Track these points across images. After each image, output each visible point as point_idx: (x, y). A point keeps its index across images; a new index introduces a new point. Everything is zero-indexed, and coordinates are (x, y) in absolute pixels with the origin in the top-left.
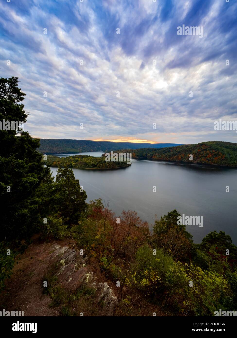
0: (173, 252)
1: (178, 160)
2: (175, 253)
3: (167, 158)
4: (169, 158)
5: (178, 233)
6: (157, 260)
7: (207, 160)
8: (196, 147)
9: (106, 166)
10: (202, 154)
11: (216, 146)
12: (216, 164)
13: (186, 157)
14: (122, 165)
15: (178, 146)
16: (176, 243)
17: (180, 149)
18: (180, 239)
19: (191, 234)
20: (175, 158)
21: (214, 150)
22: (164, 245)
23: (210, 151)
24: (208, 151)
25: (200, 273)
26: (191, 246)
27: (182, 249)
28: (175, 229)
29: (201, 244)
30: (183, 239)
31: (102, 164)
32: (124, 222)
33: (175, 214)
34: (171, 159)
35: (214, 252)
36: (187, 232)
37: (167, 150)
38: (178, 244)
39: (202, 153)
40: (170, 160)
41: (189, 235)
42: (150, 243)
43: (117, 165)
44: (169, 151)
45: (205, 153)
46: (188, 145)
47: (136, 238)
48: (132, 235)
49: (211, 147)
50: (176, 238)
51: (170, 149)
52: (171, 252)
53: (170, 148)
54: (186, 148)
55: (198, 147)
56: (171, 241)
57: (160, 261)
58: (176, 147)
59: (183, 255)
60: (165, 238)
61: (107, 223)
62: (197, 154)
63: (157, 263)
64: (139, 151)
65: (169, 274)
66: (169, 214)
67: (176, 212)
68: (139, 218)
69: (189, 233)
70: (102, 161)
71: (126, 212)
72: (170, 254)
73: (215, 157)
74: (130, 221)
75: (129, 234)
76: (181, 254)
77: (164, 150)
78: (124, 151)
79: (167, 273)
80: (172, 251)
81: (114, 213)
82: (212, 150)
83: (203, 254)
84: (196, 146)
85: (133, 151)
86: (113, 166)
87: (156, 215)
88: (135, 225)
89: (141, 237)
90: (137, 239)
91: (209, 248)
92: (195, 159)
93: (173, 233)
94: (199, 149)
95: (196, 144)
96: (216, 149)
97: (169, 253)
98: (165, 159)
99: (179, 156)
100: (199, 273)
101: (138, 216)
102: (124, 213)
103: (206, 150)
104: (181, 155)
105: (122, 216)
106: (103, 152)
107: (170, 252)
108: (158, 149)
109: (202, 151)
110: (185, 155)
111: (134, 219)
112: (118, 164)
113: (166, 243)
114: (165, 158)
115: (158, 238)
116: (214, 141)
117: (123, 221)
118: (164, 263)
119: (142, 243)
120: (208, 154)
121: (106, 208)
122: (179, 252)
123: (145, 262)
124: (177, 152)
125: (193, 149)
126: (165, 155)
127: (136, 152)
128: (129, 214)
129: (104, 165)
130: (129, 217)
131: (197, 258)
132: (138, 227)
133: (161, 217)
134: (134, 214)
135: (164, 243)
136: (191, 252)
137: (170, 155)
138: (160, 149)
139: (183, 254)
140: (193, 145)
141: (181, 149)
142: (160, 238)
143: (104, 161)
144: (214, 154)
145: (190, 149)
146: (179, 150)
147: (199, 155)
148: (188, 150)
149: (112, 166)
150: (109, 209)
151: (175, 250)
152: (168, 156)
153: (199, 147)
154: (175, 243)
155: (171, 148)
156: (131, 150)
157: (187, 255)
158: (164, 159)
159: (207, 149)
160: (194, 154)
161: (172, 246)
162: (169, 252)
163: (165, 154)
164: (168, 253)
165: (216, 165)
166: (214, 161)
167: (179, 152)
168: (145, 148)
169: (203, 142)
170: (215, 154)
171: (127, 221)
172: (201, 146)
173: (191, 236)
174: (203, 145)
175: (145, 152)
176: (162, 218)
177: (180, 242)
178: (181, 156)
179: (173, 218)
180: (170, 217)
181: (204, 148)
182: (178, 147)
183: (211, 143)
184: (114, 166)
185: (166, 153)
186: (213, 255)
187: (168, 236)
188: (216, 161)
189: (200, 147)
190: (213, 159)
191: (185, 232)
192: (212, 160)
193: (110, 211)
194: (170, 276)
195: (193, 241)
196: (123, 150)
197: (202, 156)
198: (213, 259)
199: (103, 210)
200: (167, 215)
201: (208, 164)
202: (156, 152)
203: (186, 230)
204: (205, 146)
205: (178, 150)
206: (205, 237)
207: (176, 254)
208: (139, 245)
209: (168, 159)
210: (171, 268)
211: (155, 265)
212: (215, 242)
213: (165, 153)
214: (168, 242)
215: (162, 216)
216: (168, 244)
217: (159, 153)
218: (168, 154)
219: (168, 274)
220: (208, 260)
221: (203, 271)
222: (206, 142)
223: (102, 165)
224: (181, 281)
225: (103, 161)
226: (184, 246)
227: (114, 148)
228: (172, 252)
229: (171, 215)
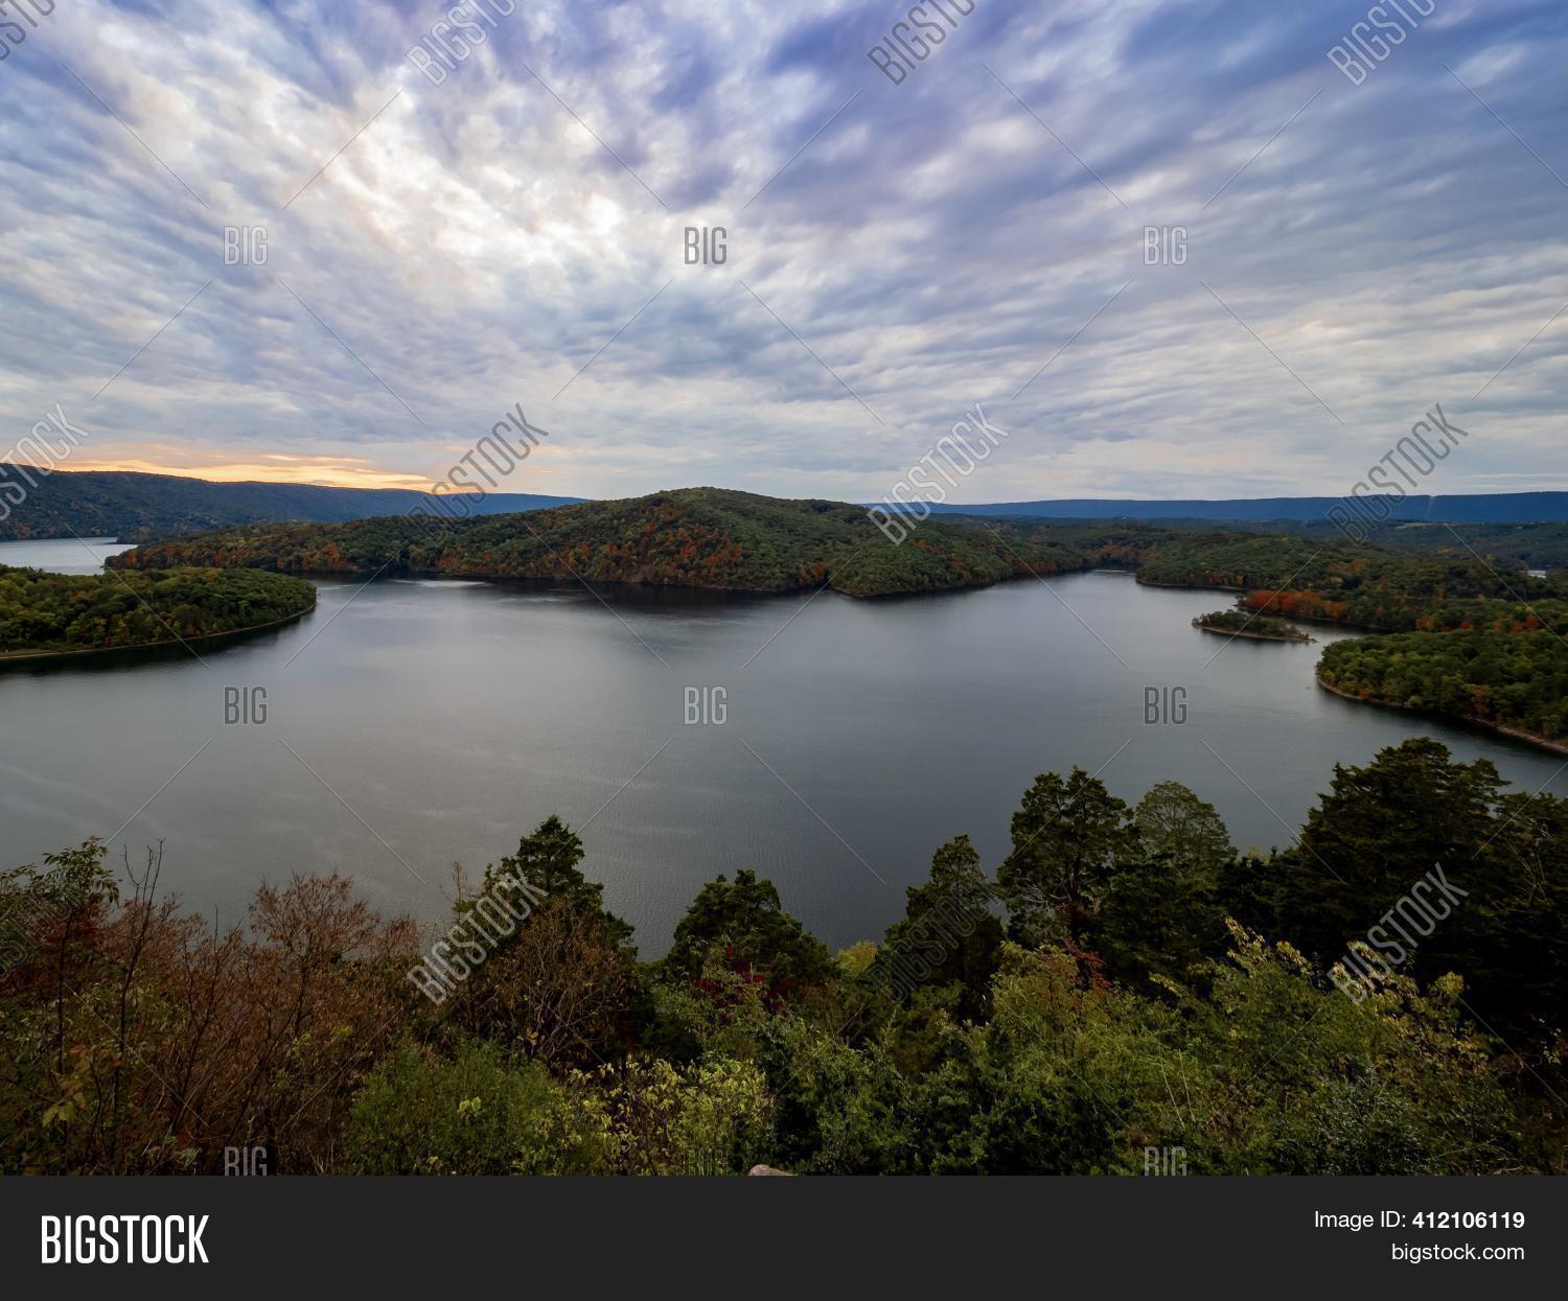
0: (547, 1038)
1: (564, 575)
2: (559, 1039)
3: (510, 564)
4: (523, 565)
5: (569, 930)
6: (470, 1108)
7: (681, 567)
8: (635, 513)
9: (134, 627)
10: (661, 544)
11: (711, 508)
12: (714, 582)
13: (595, 558)
14: (256, 614)
15: (559, 509)
16: (561, 985)
17: (570, 520)
18: (579, 957)
19: (628, 921)
20: (549, 566)
21: (703, 524)
22: (504, 1014)
23: (690, 528)
24: (681, 529)
25: (664, 1087)
26: (628, 978)
27: (588, 1009)
28: (553, 915)
29: (669, 956)
30: (592, 954)
31: (103, 616)
32: (267, 956)
33: (552, 839)
34: (530, 569)
35: (720, 971)
36: (610, 917)
37: (511, 525)
38: (571, 991)
39: (659, 536)
40: (528, 574)
41: (620, 923)
42: (426, 1034)
43: (219, 615)
44: (523, 532)
45: (672, 539)
46: (605, 502)
47: (347, 1029)
48: (318, 1019)
49: (693, 511)
50: (562, 957)
51: (525, 523)
52: (538, 1038)
53: (523, 517)
54: (597, 518)
55: (644, 512)
56: (538, 983)
57: (484, 1105)
58: (552, 513)
59: (597, 1034)
60: (508, 979)
61: (139, 994)
62: (643, 542)
63: (467, 1122)
64: (365, 533)
65: (532, 1157)
66: (527, 847)
67: (559, 826)
68: (359, 906)
69: (618, 918)
70: (104, 597)
71: (279, 894)
72: (531, 1053)
73: (709, 555)
74: (306, 941)
75: (301, 1017)
76: (586, 1036)
77: (498, 525)
78: (269, 533)
79: (520, 1156)
80: (541, 1033)
81: (197, 918)
82: (697, 525)
83: (681, 998)
84: (636, 510)
85: (325, 534)
86: (190, 629)
87: (458, 869)
88: (336, 958)
89: (378, 1016)
90: (350, 1037)
91: (700, 963)
92: (634, 563)
93: (546, 940)
94: (649, 521)
95: (634, 500)
96: (712, 523)
97: (528, 1051)
98: (503, 571)
99: (565, 557)
100: (660, 1089)
101: (354, 896)
102: (267, 899)
103: (672, 524)
104: (577, 550)
105: (253, 921)
106: (115, 540)
107: (534, 1043)
108: (466, 522)
109: (661, 529)
110: (594, 549)
111: (331, 920)
112: (226, 609)
113: (511, 1004)
114: (504, 565)
115: (470, 988)
116: (704, 488)
117: (258, 952)
118: (503, 1107)
119: (381, 1046)
120: (682, 543)
121: (131, 897)
122: (578, 1025)
123: (402, 1150)
124: (556, 536)
125: (623, 520)
126: (501, 549)
127: (344, 540)
128: (302, 903)
129: (122, 623)
130: (301, 915)
131: (659, 1025)
132: (357, 964)
133: (488, 874)
134: (333, 891)
135: (506, 1010)
136: (628, 1009)
137: (525, 552)
138: (479, 520)
139: (596, 1030)
140: (625, 501)
141: (576, 523)
142: (479, 988)
143: (122, 600)
144: (704, 540)
145: (612, 520)
146: (564, 528)
147: (647, 547)
148: (603, 527)
149: (183, 627)
150: (158, 903)
151: (555, 1021)
152: (516, 554)
153: (647, 513)
154: (555, 984)
155: (532, 517)
156: (312, 526)
157: (612, 1030)
158: (497, 571)
159: (681, 522)
160: (630, 543)
161: (540, 1007)
162: (527, 1044)
163: (502, 545)
164: (523, 1051)
165: (714, 586)
166: (705, 571)
167: (566, 535)
168: (395, 519)
169: (662, 492)
170: (708, 544)
171: (289, 944)
172: (656, 509)
173: (626, 930)
174: (663, 504)
175: (397, 538)
176: (492, 876)
177: (578, 975)
178: (575, 554)
179: (542, 864)
180: (531, 859)
181: (669, 518)
182: (560, 511)
183: (694, 497)
184: (197, 626)
185: (508, 541)
186: (716, 988)
187: (522, 961)
188: (713, 569)
189: (652, 512)
190: (703, 562)
191: (600, 915)
192: (700, 567)
193: (167, 909)
194: (537, 1162)
195: (635, 951)
196: (262, 530)
197: (661, 553)
198: (719, 1004)
199: (114, 914)
200: (513, 852)
201: (684, 586)
202: (457, 537)
203: (604, 909)
204: (672, 506)
205: (560, 526)
206: (686, 915)
207: (564, 1044)
208: (366, 1065)
209: (515, 569)
210: (539, 1122)
211: (458, 1139)
212: (724, 927)
213: (504, 541)
214: (522, 993)
215: (489, 868)
216: (525, 1004)
217: (473, 542)
218: (518, 544)
219: (527, 1157)
220: (699, 1020)
221: (679, 1072)
222: (676, 493)
223: (106, 627)
224: (587, 1164)
225: (116, 596)
226: (598, 989)
227: (197, 514)
228: (543, 1037)
229: (533, 848)
